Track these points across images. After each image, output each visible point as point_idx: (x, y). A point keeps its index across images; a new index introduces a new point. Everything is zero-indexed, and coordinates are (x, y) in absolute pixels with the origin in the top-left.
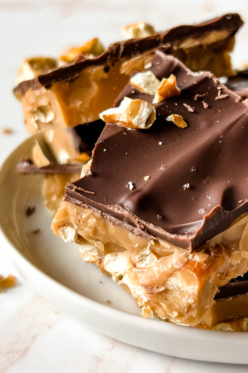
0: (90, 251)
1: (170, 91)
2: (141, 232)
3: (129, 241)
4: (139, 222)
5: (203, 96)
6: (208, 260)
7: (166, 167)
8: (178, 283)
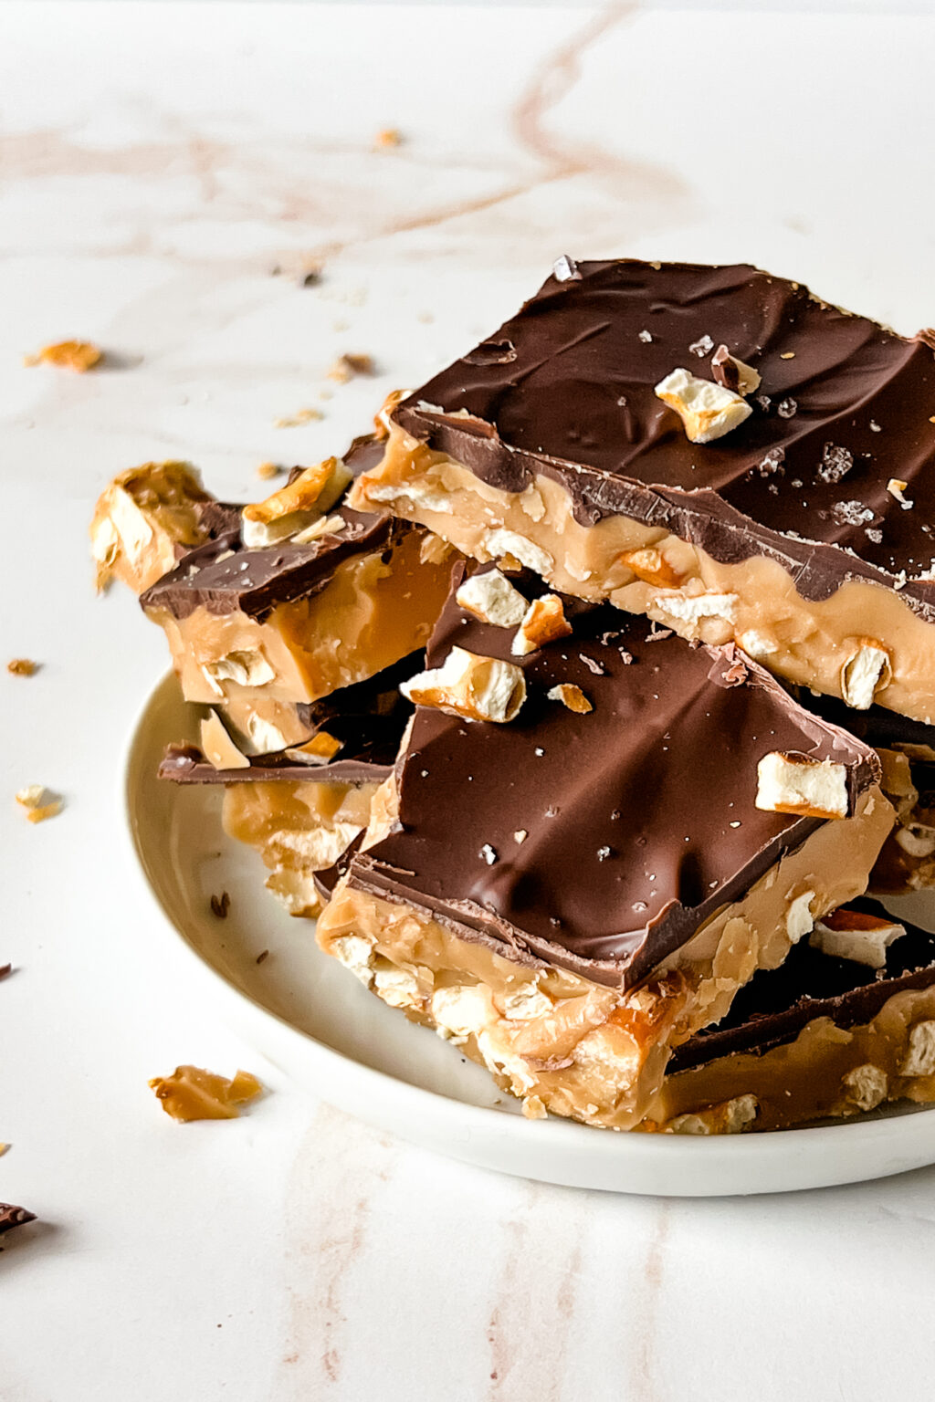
0: (400, 984)
1: (551, 631)
2: (519, 952)
3: (493, 971)
4: (515, 936)
5: (620, 633)
6: (657, 1005)
7: (558, 809)
8: (598, 1052)
